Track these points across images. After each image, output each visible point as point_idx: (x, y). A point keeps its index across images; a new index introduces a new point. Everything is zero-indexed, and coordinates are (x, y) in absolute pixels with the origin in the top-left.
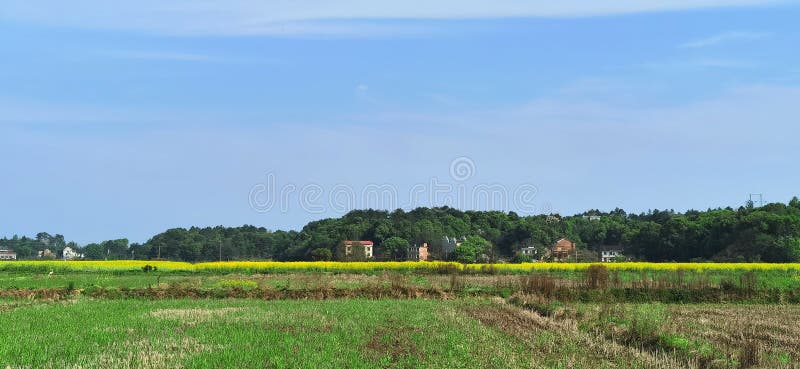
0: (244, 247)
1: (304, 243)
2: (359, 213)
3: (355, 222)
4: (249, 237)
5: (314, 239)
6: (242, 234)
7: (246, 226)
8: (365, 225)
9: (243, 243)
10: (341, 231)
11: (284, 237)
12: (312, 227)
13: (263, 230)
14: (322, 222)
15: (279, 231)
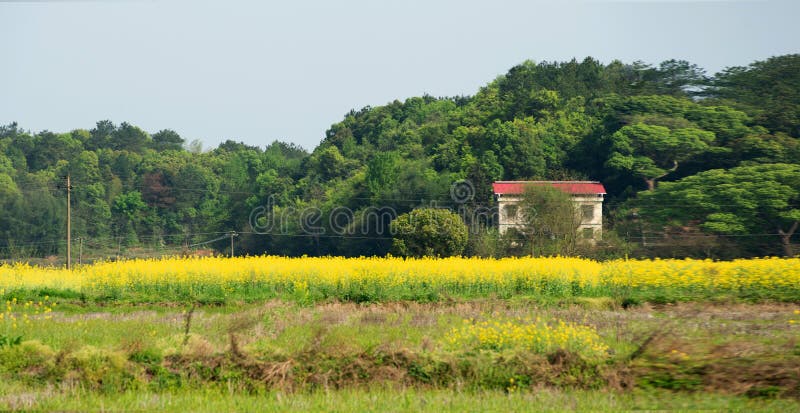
0: (103, 205)
1: (335, 193)
2: (547, 75)
3: (534, 109)
4: (121, 169)
5: (374, 174)
6: (92, 157)
7: (104, 127)
8: (572, 123)
9: (98, 188)
10: (478, 144)
11: (252, 171)
12: (362, 128)
13: (168, 140)
14: (400, 111)
15: (229, 146)
